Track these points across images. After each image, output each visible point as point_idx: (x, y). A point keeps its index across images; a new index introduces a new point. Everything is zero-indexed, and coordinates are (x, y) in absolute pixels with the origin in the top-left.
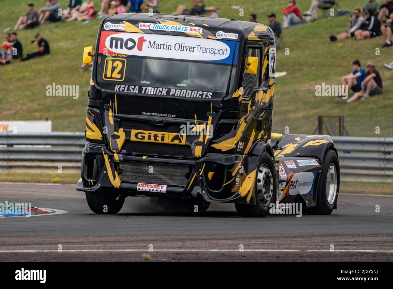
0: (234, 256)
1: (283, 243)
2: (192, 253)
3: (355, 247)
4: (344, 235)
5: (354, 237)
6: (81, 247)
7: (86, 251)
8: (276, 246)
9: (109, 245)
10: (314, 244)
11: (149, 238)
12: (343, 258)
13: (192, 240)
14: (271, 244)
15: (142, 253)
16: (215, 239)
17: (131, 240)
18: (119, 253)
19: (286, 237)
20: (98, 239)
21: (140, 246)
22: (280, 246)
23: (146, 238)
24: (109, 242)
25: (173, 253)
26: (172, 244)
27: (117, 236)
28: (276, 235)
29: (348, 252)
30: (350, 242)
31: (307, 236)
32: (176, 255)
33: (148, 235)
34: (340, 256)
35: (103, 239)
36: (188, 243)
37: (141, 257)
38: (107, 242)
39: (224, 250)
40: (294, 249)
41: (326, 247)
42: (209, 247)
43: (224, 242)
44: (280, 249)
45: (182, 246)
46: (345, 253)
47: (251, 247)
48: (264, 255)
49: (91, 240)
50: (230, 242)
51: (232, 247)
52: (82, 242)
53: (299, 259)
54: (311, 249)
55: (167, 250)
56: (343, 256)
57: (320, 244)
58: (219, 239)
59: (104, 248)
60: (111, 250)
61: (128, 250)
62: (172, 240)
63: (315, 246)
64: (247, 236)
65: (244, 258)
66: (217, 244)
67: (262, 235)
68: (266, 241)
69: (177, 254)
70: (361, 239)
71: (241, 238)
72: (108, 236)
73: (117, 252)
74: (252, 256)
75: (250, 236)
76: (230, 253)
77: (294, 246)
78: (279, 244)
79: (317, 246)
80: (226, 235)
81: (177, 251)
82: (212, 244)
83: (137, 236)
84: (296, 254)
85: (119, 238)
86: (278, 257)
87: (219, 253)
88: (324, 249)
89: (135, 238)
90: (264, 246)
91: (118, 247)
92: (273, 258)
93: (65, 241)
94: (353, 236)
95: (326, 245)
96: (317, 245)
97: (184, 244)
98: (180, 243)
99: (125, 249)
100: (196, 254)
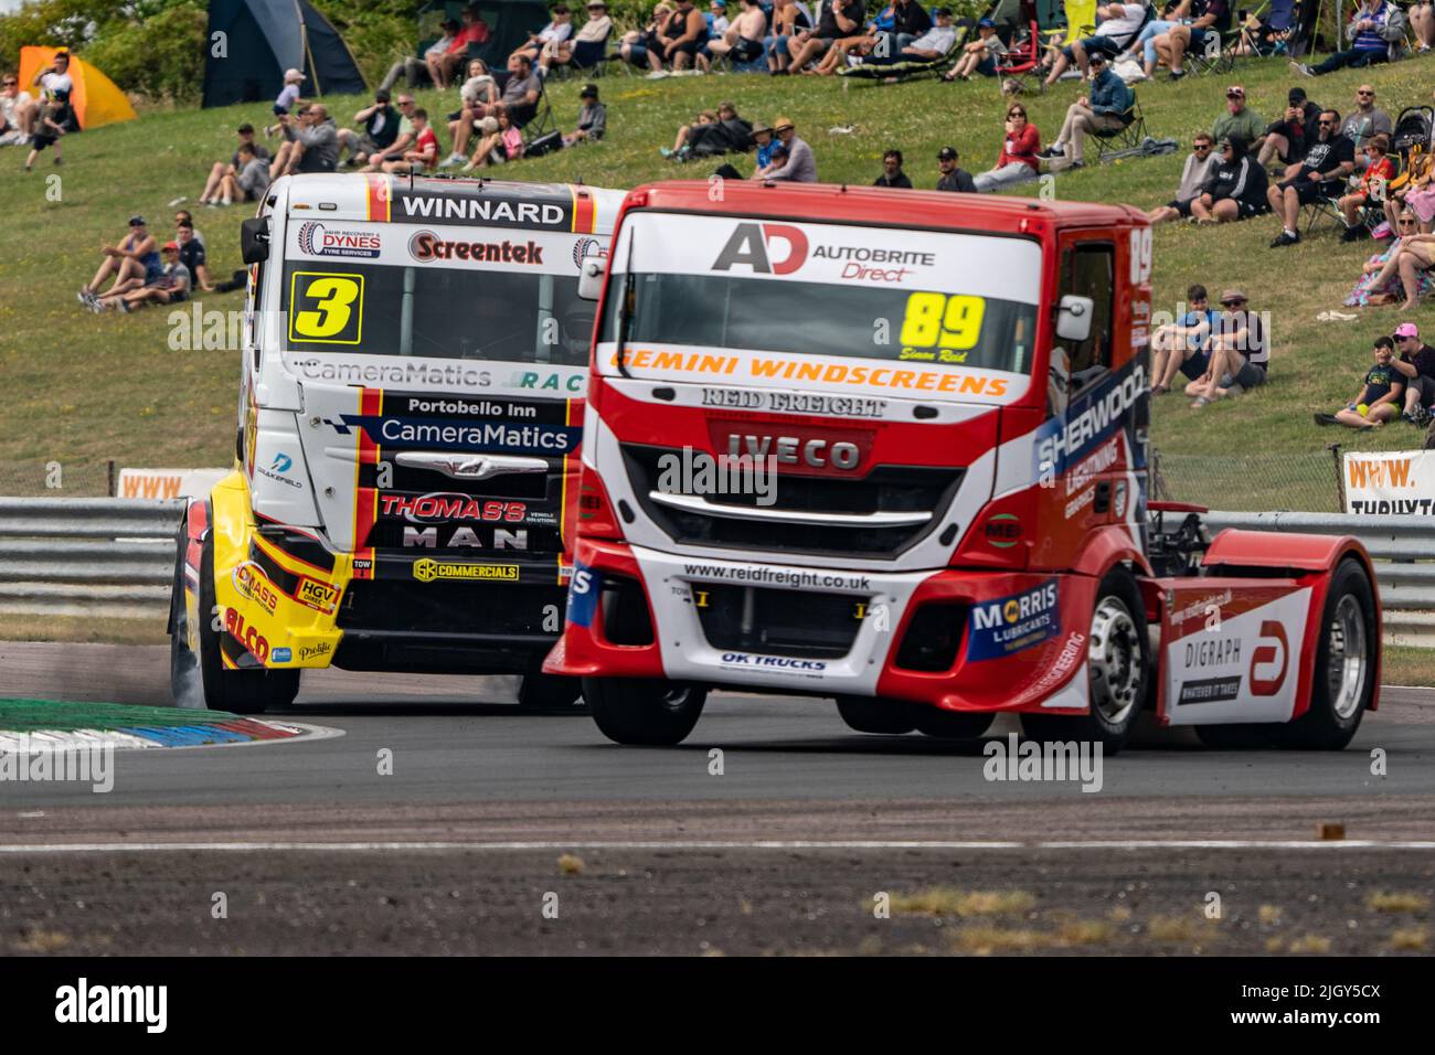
0: (829, 862)
1: (973, 821)
2: (705, 853)
3: (1185, 833)
4: (1150, 798)
5: (1181, 805)
6: (382, 835)
7: (395, 846)
8: (952, 832)
9: (461, 830)
10: (1063, 825)
11: (581, 808)
12: (1146, 865)
13: (704, 814)
14: (937, 826)
15: (558, 853)
16: (772, 812)
17: (528, 813)
18: (491, 854)
19: (982, 806)
20: (429, 813)
21: (554, 833)
22: (965, 833)
23: (570, 809)
24: (463, 820)
25: (647, 853)
26: (646, 827)
27: (488, 803)
28: (952, 800)
29: (1161, 848)
30: (1170, 818)
31: (1045, 802)
32: (658, 860)
33: (577, 802)
34: (1140, 859)
35: (446, 812)
36: (694, 825)
37: (556, 865)
38: (456, 821)
39: (798, 844)
40: (1004, 840)
41: (1098, 833)
42: (755, 834)
43: (798, 820)
44: (961, 839)
45: (676, 832)
46: (1151, 849)
47: (877, 835)
48: (919, 859)
49: (411, 813)
50: (816, 820)
51: (820, 835)
52: (381, 821)
53: (1019, 868)
54: (1054, 840)
55: (630, 844)
56: (1147, 860)
57: (1082, 825)
58: (785, 812)
59: (447, 838)
60: (467, 846)
61: (517, 845)
62: (646, 816)
63: (1067, 829)
64: (868, 801)
65: (857, 868)
66: (778, 827)
67: (912, 800)
68: (924, 818)
69: (662, 855)
70: (1200, 809)
71: (850, 809)
72: (460, 803)
73: (486, 850)
74: (880, 861)
75: (877, 802)
76: (817, 851)
77: (1005, 832)
78: (962, 827)
79: (1071, 832)
80: (806, 799)
81: (661, 848)
82: (764, 826)
83: (546, 802)
84: (1009, 856)
85: (491, 809)
86: (957, 864)
87: (781, 852)
88: (1094, 838)
89: (540, 809)
90: (916, 832)
91: (491, 835)
92: (942, 867)
93: (336, 817)
94: (1178, 799)
95: (1098, 829)
96: (1076, 828)
97: (682, 826)
98: (670, 825)
99: (508, 841)
100: (718, 854)
